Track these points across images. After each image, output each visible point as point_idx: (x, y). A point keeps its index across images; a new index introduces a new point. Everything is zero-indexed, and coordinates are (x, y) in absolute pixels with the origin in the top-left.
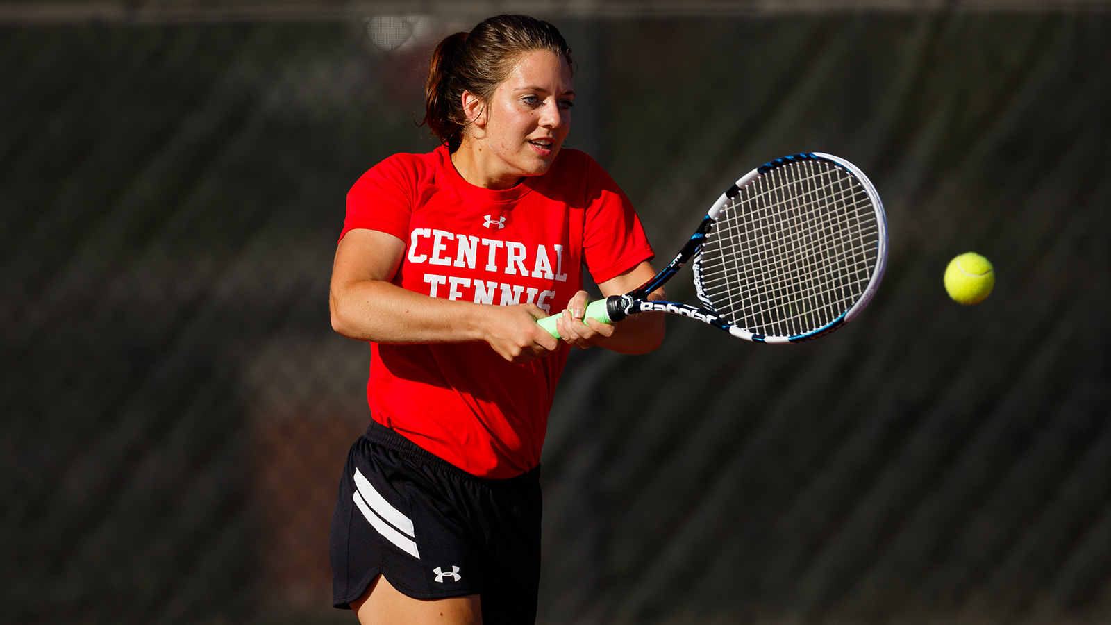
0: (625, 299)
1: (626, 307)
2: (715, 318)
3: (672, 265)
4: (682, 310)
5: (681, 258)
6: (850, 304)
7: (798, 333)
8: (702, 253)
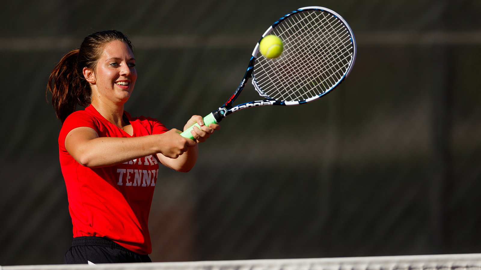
0: (222, 110)
1: (224, 113)
2: (275, 102)
3: (242, 86)
4: (255, 104)
5: (245, 81)
6: (344, 70)
7: (322, 93)
8: (255, 75)
